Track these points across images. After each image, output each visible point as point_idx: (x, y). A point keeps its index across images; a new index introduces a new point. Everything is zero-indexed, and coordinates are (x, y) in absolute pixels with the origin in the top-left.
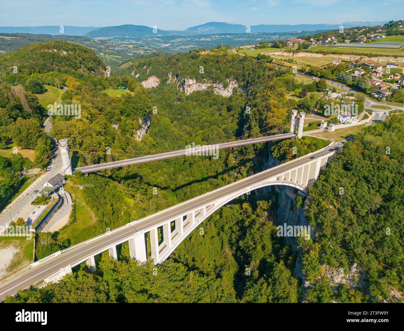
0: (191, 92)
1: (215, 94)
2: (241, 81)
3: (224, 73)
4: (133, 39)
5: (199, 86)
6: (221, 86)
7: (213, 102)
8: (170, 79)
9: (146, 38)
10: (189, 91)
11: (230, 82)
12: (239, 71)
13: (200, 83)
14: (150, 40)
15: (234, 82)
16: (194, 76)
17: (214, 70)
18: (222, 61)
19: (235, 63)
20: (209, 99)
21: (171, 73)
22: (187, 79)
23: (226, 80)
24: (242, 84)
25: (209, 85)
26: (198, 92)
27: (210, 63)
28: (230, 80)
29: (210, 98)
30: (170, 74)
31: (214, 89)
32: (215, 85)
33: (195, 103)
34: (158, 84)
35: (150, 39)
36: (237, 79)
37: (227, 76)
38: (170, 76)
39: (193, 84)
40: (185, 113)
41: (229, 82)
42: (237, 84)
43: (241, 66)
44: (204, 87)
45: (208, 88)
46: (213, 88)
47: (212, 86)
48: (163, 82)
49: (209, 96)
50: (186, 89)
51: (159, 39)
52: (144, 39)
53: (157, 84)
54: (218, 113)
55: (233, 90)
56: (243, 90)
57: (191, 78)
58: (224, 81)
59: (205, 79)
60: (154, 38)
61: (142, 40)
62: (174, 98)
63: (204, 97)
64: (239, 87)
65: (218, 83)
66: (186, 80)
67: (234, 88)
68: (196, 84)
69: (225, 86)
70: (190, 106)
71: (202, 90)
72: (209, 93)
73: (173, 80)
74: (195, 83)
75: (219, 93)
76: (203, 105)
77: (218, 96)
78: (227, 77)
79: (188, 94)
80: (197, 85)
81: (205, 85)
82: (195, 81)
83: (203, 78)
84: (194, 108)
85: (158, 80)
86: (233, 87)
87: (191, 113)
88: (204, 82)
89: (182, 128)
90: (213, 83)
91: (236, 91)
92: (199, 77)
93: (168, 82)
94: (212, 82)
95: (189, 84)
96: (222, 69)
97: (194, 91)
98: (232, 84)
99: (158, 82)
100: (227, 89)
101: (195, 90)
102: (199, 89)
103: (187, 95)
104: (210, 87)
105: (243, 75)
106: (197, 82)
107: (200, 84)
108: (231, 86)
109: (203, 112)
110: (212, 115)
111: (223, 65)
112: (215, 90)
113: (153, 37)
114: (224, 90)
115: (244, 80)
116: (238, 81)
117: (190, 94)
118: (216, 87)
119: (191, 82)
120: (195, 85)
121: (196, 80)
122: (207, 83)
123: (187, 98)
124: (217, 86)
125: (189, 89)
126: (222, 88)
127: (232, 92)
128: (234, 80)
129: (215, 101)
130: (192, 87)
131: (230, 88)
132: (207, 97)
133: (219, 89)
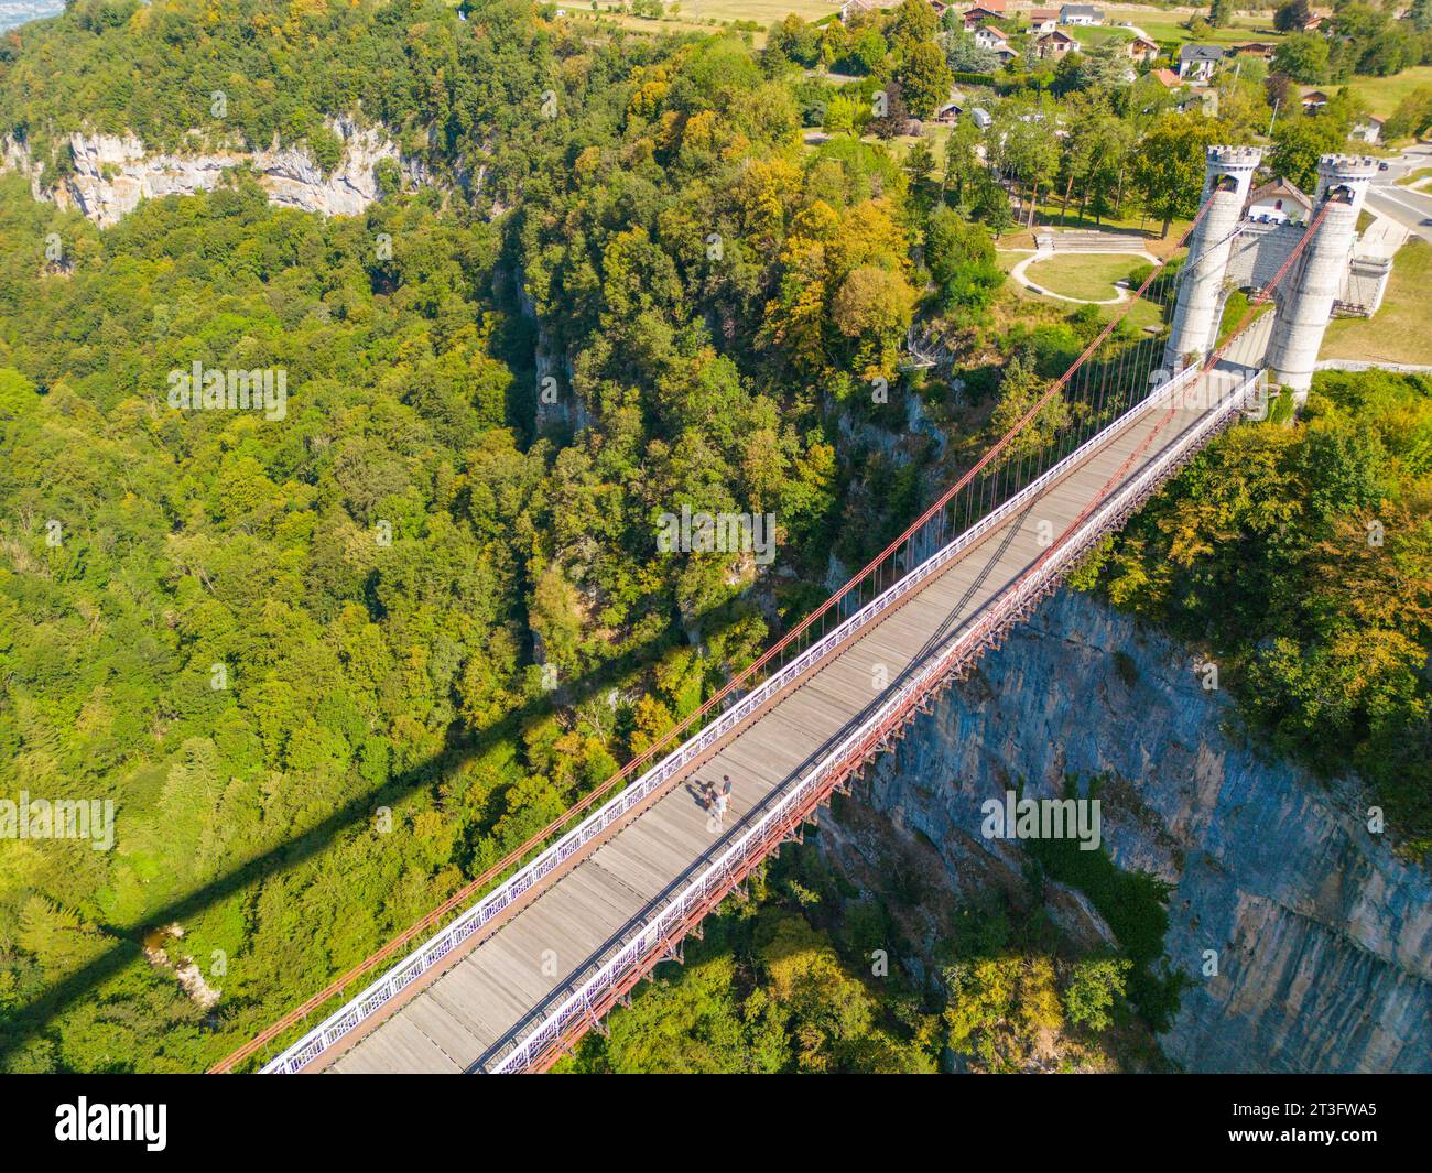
0: (128, 209)
1: (276, 207)
2: (414, 127)
3: (306, 92)
5: (167, 169)
6: (299, 159)
7: (274, 251)
10: (111, 205)
11: (347, 133)
12: (387, 74)
13: (169, 154)
15: (372, 135)
16: (124, 115)
18: (276, 31)
20: (246, 236)
22: (87, 139)
23: (325, 126)
24: (423, 138)
25: (227, 161)
26: (172, 204)
28: (344, 128)
29: (251, 228)
31: (263, 181)
32: (261, 159)
33: (166, 265)
36: (385, 117)
37: (326, 104)
39: (128, 161)
40: (111, 326)
41: (340, 135)
42: (389, 144)
43: (395, 45)
44: (198, 175)
45: (225, 180)
46: (258, 175)
47: (248, 163)
49: (240, 220)
50: (90, 194)
54: (325, 308)
55: (376, 177)
56: (434, 170)
57: (109, 130)
58: (312, 132)
59: (195, 132)
63: (211, 226)
64: (407, 157)
65: (283, 148)
66: (79, 145)
67: (380, 168)
68: (144, 161)
69: (328, 160)
70: (135, 285)
71: (189, 193)
72: (236, 203)
74: (141, 154)
75: (295, 200)
76: (217, 270)
78: (324, 110)
79: (111, 220)
80: (153, 164)
81: (204, 161)
82: (135, 147)
83: (183, 125)
84: (167, 291)
86: (372, 161)
87: (157, 323)
88: (194, 147)
89: (113, 415)
90: (250, 150)
91: (396, 181)
92: (158, 121)
94: (241, 143)
95: (106, 166)
96: (285, 71)
97: (143, 203)
98: (365, 144)
100: (336, 175)
101: (149, 194)
102: (168, 187)
103: (104, 224)
104: (235, 170)
106: (148, 147)
107: (174, 162)
108: (357, 156)
109: (230, 308)
110: (293, 321)
111: (283, 48)
112: (271, 184)
114: (323, 181)
115: (425, 120)
116: (397, 129)
117: (125, 217)
118: (273, 171)
119: (111, 150)
120: (141, 170)
121: (142, 136)
122: (213, 151)
123: (112, 243)
124: (279, 160)
125: (108, 193)
126: (311, 170)
127: (373, 187)
128: (372, 123)
129: (287, 245)
130: (125, 182)
131: (354, 166)
132: (231, 226)
133: (293, 177)
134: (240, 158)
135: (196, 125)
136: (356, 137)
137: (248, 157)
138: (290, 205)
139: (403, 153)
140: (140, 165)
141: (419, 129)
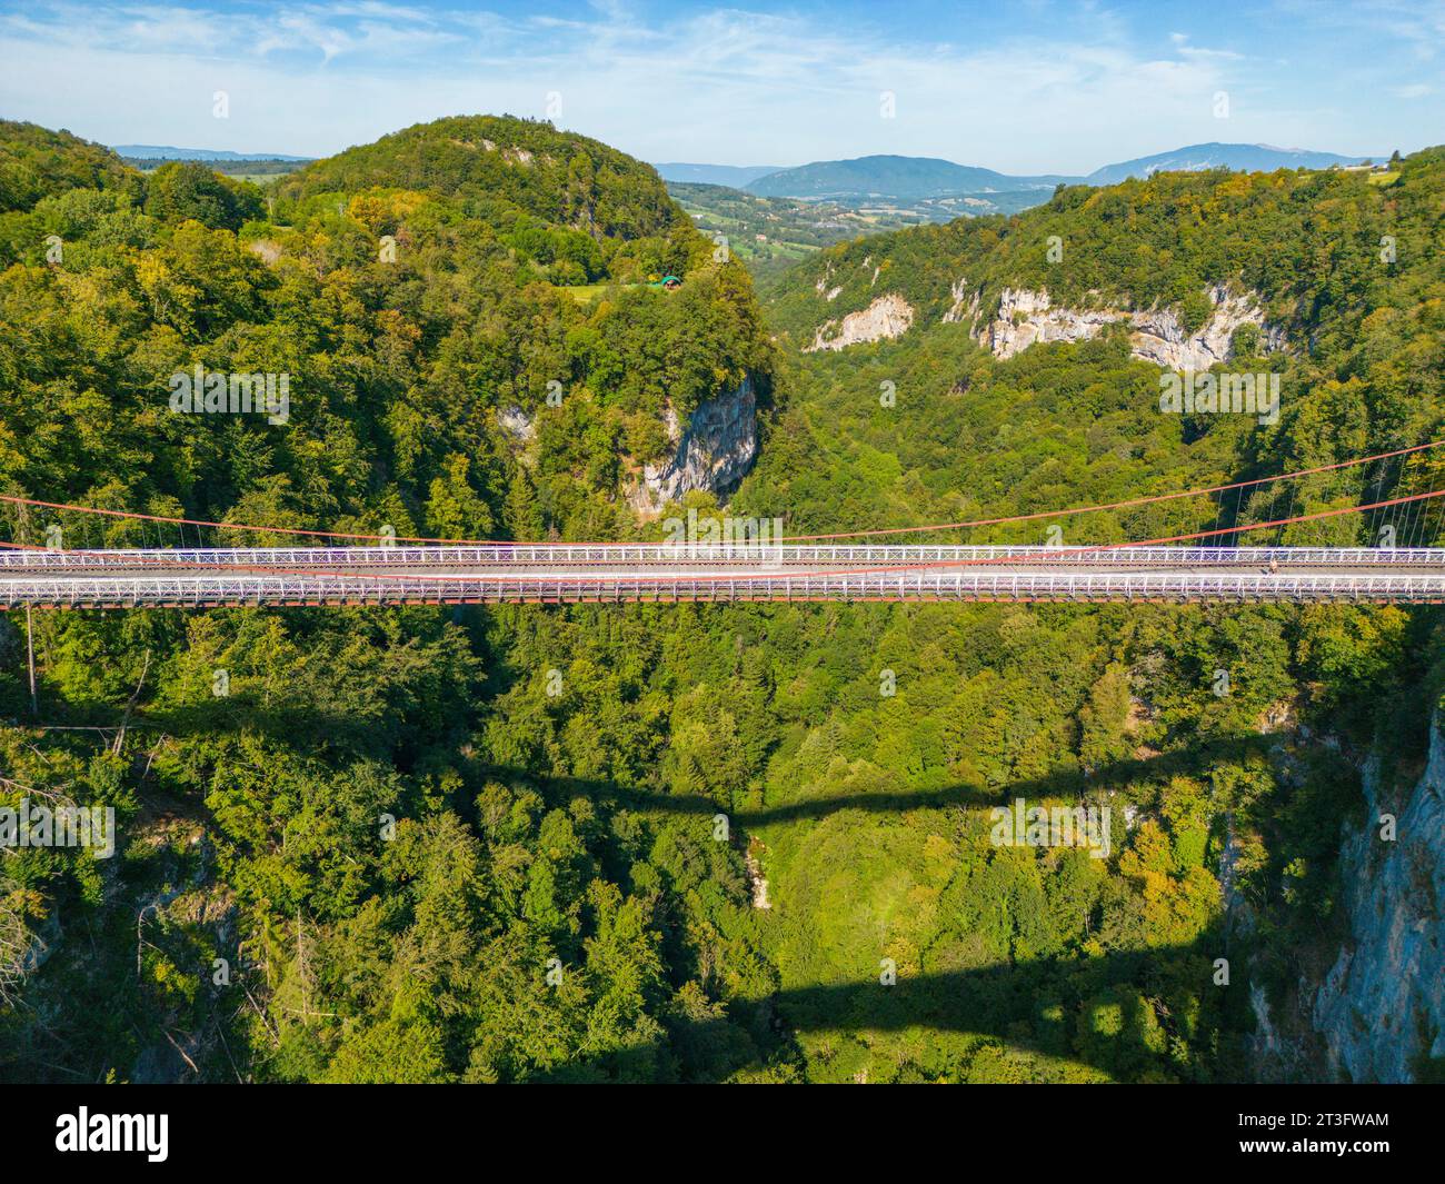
0: (1020, 350)
1: (1135, 359)
2: (1286, 296)
3: (1197, 261)
4: (892, 202)
5: (1061, 320)
6: (1169, 320)
7: (1114, 394)
8: (954, 308)
9: (936, 199)
10: (1009, 343)
11: (1220, 299)
12: (1277, 245)
13: (1067, 309)
14: (950, 206)
15: (1242, 302)
16: (1044, 276)
17: (1145, 248)
18: (1196, 209)
19: (1260, 211)
20: (1097, 380)
21: (963, 281)
22: (1013, 292)
23: (1203, 292)
24: (1290, 307)
25: (1109, 317)
26: (1053, 348)
27: (1133, 217)
28: (1220, 293)
29: (1104, 374)
30: (957, 287)
31: (1133, 337)
32: (1138, 318)
33: (1028, 395)
34: (905, 327)
35: (952, 201)
36: (1260, 286)
37: (1210, 275)
38: (958, 295)
39: (1035, 312)
40: (967, 436)
41: (1214, 299)
42: (1257, 310)
43: (1297, 220)
44: (1084, 327)
45: (1103, 333)
46: (1131, 332)
47: (1126, 321)
48: (928, 319)
49: (1098, 366)
50: (1000, 335)
51: (985, 202)
52: (930, 202)
53: (901, 327)
54: (1128, 447)
55: (1232, 341)
56: (1291, 338)
57: (1029, 287)
58: (1189, 296)
59: (1094, 292)
60: (966, 200)
61: (921, 204)
62: (946, 375)
63: (1074, 369)
64: (1269, 324)
65: (1159, 310)
66: (1006, 297)
67: (1239, 332)
68: (1047, 313)
69: (1193, 322)
70: (998, 408)
71: (1071, 342)
72: (1103, 354)
73: (964, 311)
74: (1046, 306)
75: (1153, 355)
76: (1064, 405)
77: (1145, 367)
78: (1207, 278)
79: (1006, 356)
80: (1053, 316)
81: (1092, 316)
82: (1044, 301)
83: (1086, 286)
84: (1017, 418)
85: (909, 312)
86: (1234, 324)
87: (998, 438)
88: (1088, 306)
89: (938, 501)
90: (1132, 310)
91: (1251, 345)
92: (1068, 281)
93: (948, 318)
94: (1127, 303)
95: (1018, 313)
96: (1188, 243)
97: (1032, 346)
98: (1232, 310)
99: (907, 319)
100: (1198, 335)
101: (1041, 339)
102: (1059, 334)
103: (1000, 359)
104: (1113, 326)
105: (1297, 265)
106: (1053, 302)
107: (1069, 315)
108: (1221, 320)
109: (1054, 435)
110: (1099, 451)
111: (1196, 224)
112: (1138, 340)
113: (963, 196)
114: (1183, 340)
115: (1299, 290)
116: (1269, 297)
117: (1016, 354)
118: (1144, 329)
119: (1026, 302)
120: (1042, 319)
121: (1052, 293)
122: (1102, 308)
123: (999, 372)
124: (1152, 320)
125: (1011, 336)
126: (1175, 329)
127: (1226, 349)
128: (1246, 292)
129: (1127, 392)
130: (1028, 328)
131: (1215, 329)
132: (1091, 370)
133: (1158, 335)
134: (1121, 316)
135: (1095, 287)
136: (1227, 303)
137: (1128, 315)
138: (1149, 359)
139: (1267, 320)
140: (1043, 315)
141: (1290, 298)
